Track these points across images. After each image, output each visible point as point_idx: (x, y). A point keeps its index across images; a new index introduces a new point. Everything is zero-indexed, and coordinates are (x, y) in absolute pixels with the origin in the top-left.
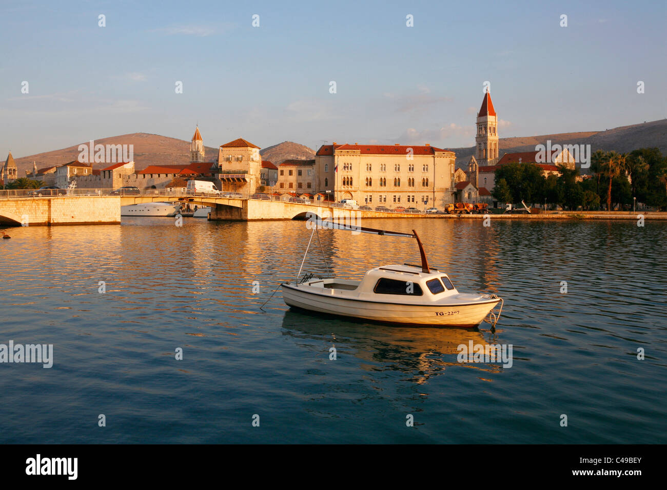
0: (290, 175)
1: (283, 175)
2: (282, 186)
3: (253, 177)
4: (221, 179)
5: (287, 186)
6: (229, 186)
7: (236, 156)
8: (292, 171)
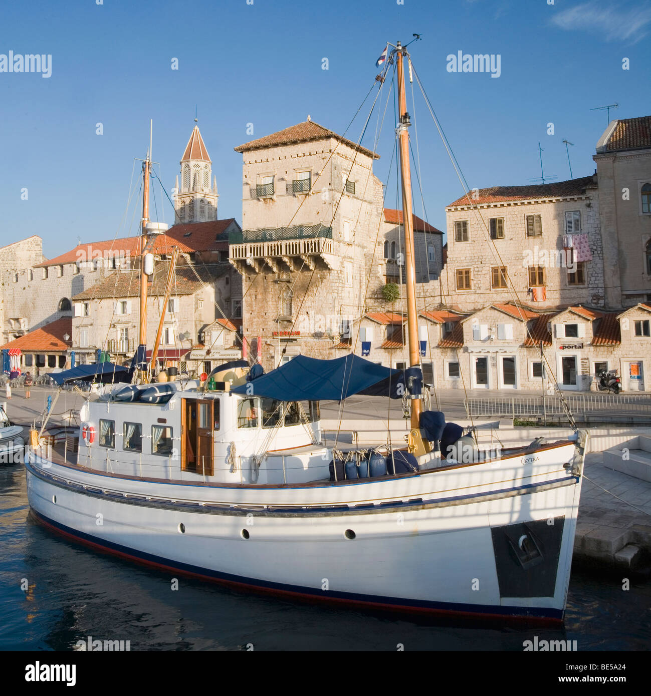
0: (494, 236)
1: (466, 239)
2: (464, 280)
3: (355, 252)
4: (238, 261)
5: (482, 279)
6: (265, 290)
7: (289, 179)
8: (501, 221)
